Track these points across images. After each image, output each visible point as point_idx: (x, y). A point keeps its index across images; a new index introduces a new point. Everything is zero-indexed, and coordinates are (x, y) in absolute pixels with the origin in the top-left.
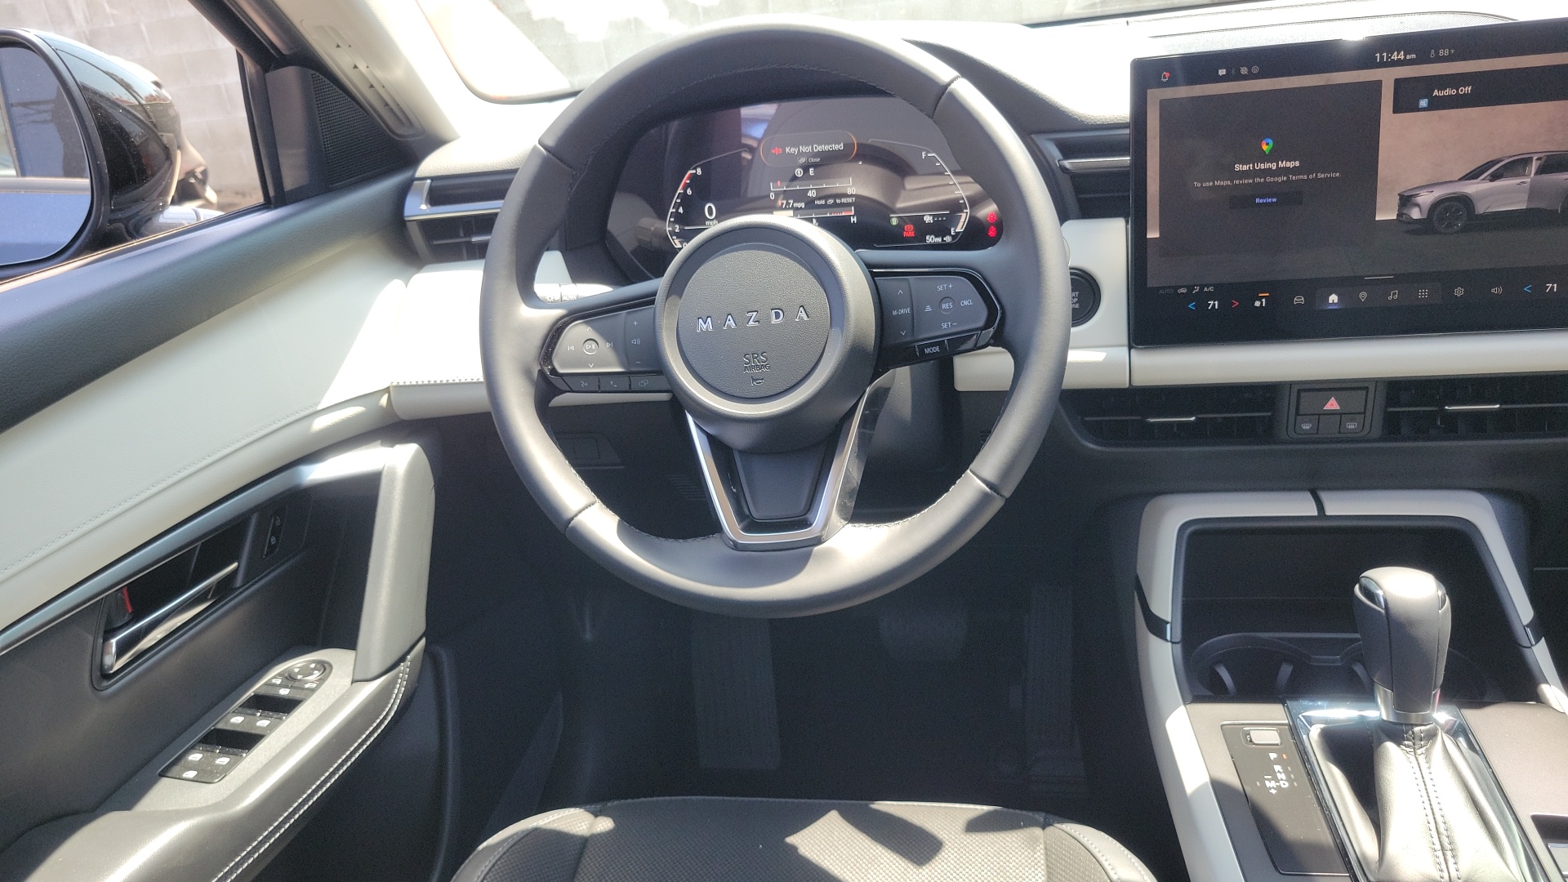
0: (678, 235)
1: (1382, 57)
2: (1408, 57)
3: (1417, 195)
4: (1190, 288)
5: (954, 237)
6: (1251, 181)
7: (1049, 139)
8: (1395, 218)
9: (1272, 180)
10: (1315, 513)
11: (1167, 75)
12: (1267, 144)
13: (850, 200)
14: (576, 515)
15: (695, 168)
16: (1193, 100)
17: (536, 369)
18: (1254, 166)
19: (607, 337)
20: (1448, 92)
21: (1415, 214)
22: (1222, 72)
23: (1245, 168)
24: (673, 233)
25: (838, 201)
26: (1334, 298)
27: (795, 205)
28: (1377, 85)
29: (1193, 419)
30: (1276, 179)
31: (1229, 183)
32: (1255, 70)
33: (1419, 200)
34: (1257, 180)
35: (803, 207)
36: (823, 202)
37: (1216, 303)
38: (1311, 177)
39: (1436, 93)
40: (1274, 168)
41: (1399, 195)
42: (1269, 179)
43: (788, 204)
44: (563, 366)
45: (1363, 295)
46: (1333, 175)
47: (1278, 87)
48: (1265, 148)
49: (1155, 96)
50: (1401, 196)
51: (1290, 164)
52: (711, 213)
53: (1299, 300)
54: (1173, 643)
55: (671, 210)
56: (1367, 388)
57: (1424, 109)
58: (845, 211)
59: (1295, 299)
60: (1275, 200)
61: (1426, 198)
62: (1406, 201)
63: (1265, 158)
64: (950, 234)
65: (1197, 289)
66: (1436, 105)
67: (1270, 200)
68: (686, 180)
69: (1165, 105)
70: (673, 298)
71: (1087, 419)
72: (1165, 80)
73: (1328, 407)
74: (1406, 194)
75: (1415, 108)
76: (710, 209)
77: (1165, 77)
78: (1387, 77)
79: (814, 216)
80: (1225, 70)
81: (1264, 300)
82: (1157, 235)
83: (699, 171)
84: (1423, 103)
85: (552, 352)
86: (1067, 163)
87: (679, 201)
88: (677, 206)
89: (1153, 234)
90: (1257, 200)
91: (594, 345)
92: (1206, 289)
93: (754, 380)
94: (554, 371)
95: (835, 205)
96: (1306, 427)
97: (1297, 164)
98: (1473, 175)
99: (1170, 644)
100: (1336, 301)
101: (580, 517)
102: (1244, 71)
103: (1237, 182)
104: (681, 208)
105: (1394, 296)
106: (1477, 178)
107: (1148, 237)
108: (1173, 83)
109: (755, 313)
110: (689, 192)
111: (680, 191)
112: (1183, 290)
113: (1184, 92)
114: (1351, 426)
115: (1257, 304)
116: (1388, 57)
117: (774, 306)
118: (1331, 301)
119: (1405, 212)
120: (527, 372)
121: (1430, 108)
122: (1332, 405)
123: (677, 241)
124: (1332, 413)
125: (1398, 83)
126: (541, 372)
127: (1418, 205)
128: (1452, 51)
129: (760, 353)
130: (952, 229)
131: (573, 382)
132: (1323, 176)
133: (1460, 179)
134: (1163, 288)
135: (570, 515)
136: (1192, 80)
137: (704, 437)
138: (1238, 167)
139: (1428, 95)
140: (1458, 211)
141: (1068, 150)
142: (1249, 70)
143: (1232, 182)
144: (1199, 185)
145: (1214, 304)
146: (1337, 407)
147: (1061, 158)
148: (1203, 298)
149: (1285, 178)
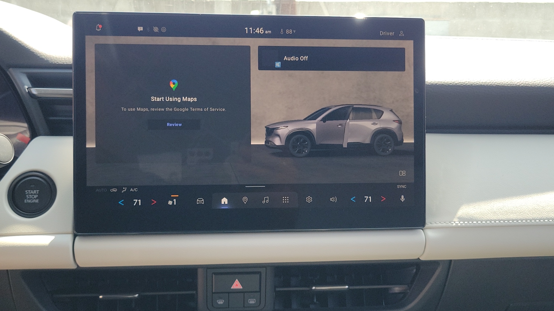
1: (249, 30)
2: (266, 32)
3: (277, 129)
4: (120, 188)
6: (163, 110)
7: (22, 72)
8: (264, 143)
9: (178, 110)
11: (100, 26)
12: (174, 84)
16: (118, 46)
18: (164, 99)
20: (293, 58)
21: (277, 142)
22: (140, 29)
23: (159, 99)
26: (225, 201)
28: (247, 49)
29: (137, 296)
30: (181, 110)
31: (147, 110)
32: (164, 30)
33: (279, 132)
34: (167, 109)
37: (140, 200)
38: (205, 110)
39: (285, 58)
40: (179, 101)
41: (265, 127)
42: (176, 109)
45: (245, 199)
46: (221, 110)
47: (180, 43)
48: (172, 86)
49: (91, 42)
50: (267, 129)
51: (190, 100)
53: (200, 201)
56: (259, 272)
57: (278, 69)
59: (198, 200)
60: (180, 125)
61: (284, 131)
62: (270, 132)
63: (172, 93)
65: (125, 189)
66: (286, 66)
67: (177, 125)
69: (99, 49)
72: (99, 30)
73: (234, 287)
74: (270, 127)
75: (274, 68)
77: (98, 28)
78: (254, 44)
80: (142, 28)
81: (175, 200)
82: (94, 146)
84: (278, 64)
86: (35, 91)
89: (91, 145)
90: (168, 124)
92: (132, 190)
96: (221, 302)
97: (195, 99)
98: (312, 117)
100: (226, 203)
102: (156, 29)
103: (153, 109)
105: (266, 200)
106: (315, 119)
107: (87, 146)
108: (102, 33)
112: (114, 190)
113: (111, 40)
114: (253, 302)
115: (170, 203)
116: (253, 31)
118: (223, 203)
119: (270, 139)
121: (283, 68)
122: (237, 285)
124: (237, 292)
125: (261, 49)
127: (278, 136)
128: (294, 31)
132: (213, 110)
133: (305, 119)
134: (100, 187)
136: (116, 32)
138: (153, 99)
139: (281, 60)
140: (304, 141)
141: (36, 82)
142: (160, 30)
143: (149, 109)
144: (125, 110)
145: (138, 202)
146: (240, 287)
147: (30, 86)
148: (129, 197)
149: (187, 110)
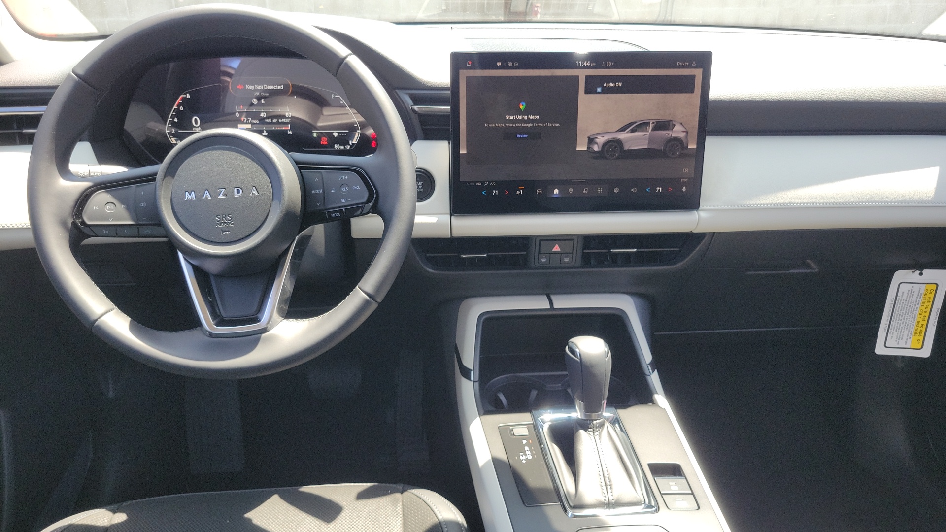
0: (174, 136)
1: (579, 63)
2: (592, 65)
3: (596, 138)
4: (483, 183)
5: (351, 146)
6: (514, 125)
7: (405, 93)
8: (586, 149)
9: (525, 125)
10: (549, 307)
11: (470, 63)
12: (523, 105)
13: (287, 120)
14: (99, 318)
15: (186, 94)
16: (484, 78)
17: (70, 221)
18: (516, 117)
19: (122, 201)
20: (611, 85)
21: (596, 148)
22: (499, 64)
23: (511, 118)
24: (170, 134)
25: (280, 121)
26: (556, 191)
27: (253, 121)
28: (577, 78)
29: (485, 255)
30: (527, 125)
31: (503, 125)
32: (516, 64)
33: (598, 141)
34: (517, 125)
35: (258, 122)
36: (270, 120)
37: (497, 191)
38: (545, 125)
39: (605, 85)
40: (526, 119)
41: (588, 137)
42: (524, 125)
43: (248, 120)
44: (90, 220)
45: (571, 190)
46: (556, 125)
47: (529, 75)
48: (522, 107)
49: (464, 74)
50: (589, 138)
51: (535, 117)
52: (196, 122)
53: (539, 191)
54: (474, 382)
55: (169, 119)
56: (573, 240)
57: (599, 93)
58: (284, 127)
59: (537, 191)
60: (527, 136)
61: (601, 140)
62: (591, 141)
63: (521, 113)
64: (349, 145)
65: (487, 183)
66: (606, 91)
67: (524, 136)
68: (179, 101)
69: (469, 79)
70: (168, 178)
71: (428, 255)
74: (591, 137)
75: (596, 92)
76: (196, 120)
77: (469, 64)
78: (582, 74)
79: (264, 129)
81: (521, 191)
82: (465, 152)
83: (188, 96)
84: (599, 90)
85: (82, 210)
86: (416, 108)
87: (174, 114)
88: (173, 117)
89: (463, 151)
90: (518, 136)
91: (113, 207)
92: (491, 184)
93: (223, 231)
94: (83, 223)
95: (278, 123)
96: (544, 260)
97: (538, 117)
98: (623, 129)
99: (473, 382)
100: (557, 193)
101: (103, 318)
102: (510, 64)
103: (507, 125)
104: (176, 118)
105: (586, 191)
106: (624, 131)
107: (460, 153)
108: (473, 67)
109: (224, 190)
110: (182, 108)
111: (175, 107)
112: (479, 184)
113: (479, 73)
114: (566, 260)
115: (518, 193)
116: (582, 64)
117: (236, 186)
118: (555, 193)
119: (591, 146)
120: (63, 223)
121: (602, 92)
122: (557, 248)
123: (173, 139)
124: (556, 253)
125: (588, 78)
126: (74, 223)
127: (597, 143)
128: (613, 64)
129: (227, 214)
130: (350, 142)
131: (97, 230)
132: (550, 125)
133: (617, 131)
134: (468, 182)
135: (95, 318)
136: (484, 67)
137: (190, 266)
138: (508, 117)
139: (602, 86)
140: (616, 147)
141: (417, 100)
142: (513, 64)
143: (505, 125)
144: (487, 125)
145: (496, 192)
146: (559, 249)
147: (413, 104)
148: (490, 188)
149: (532, 125)
